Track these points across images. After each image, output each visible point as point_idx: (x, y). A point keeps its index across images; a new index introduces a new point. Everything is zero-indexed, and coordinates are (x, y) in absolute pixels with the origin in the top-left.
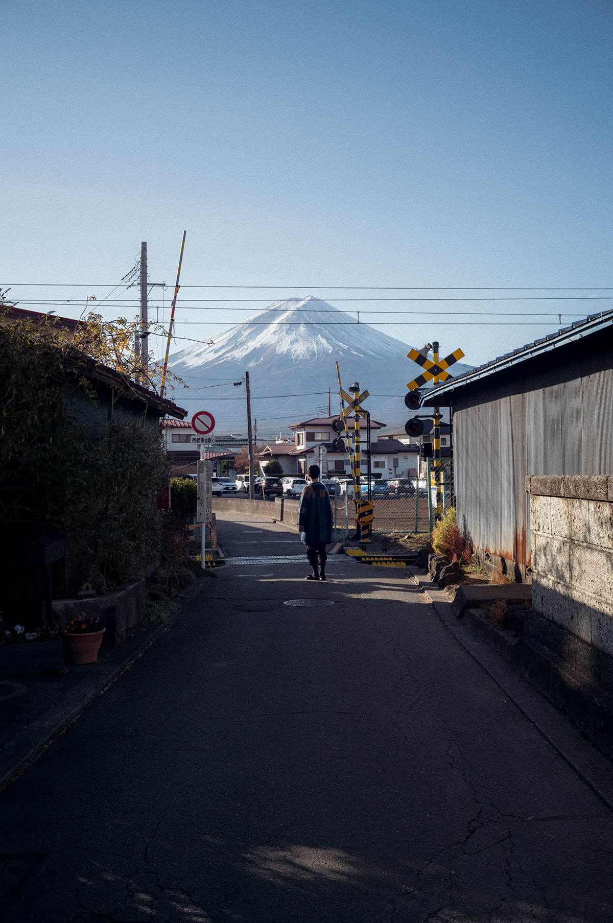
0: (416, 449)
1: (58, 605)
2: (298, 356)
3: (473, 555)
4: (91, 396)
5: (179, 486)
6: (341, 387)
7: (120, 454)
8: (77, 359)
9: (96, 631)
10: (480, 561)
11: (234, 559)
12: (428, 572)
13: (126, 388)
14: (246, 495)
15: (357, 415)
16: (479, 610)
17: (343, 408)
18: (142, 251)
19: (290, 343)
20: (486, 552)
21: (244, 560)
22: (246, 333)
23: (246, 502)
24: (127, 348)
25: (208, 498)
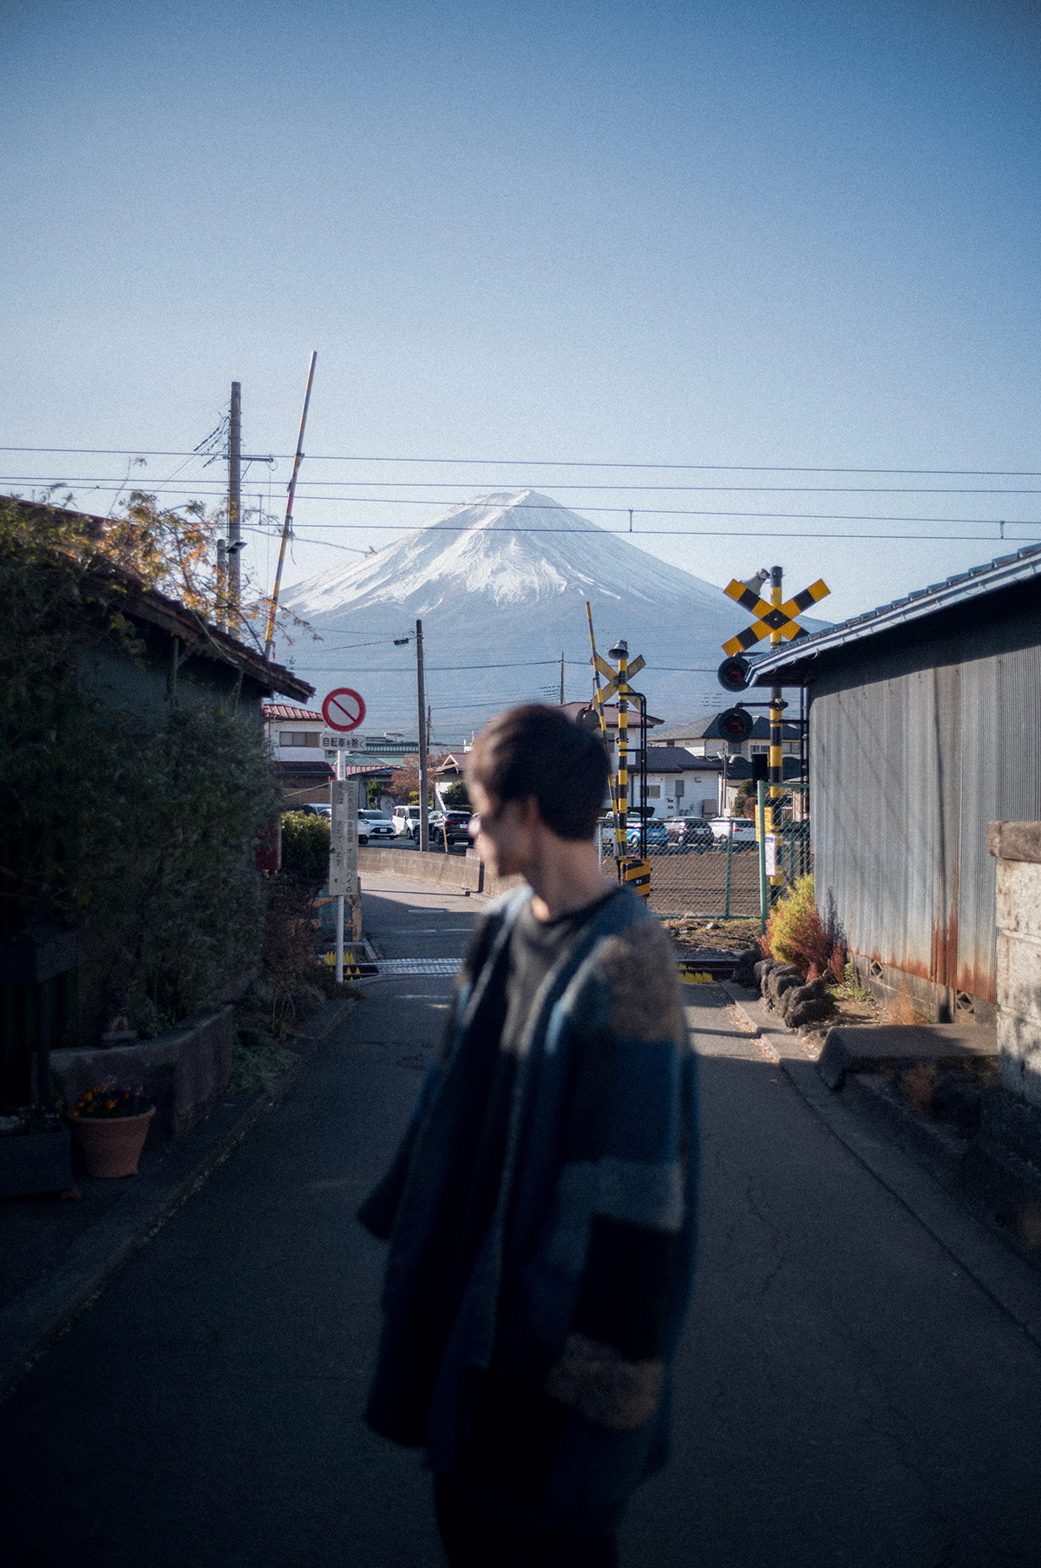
0: (716, 766)
1: (61, 1060)
2: (505, 596)
3: (847, 966)
4: (133, 651)
5: (296, 828)
6: (594, 649)
7: (189, 767)
8: (107, 577)
9: (137, 1113)
10: (861, 976)
11: (394, 962)
12: (762, 995)
13: (203, 637)
14: (412, 843)
15: (622, 701)
16: (875, 1076)
17: (599, 686)
18: (232, 399)
19: (492, 572)
20: (872, 961)
21: (413, 966)
22: (413, 554)
23: (414, 856)
24: (205, 561)
25: (350, 850)
